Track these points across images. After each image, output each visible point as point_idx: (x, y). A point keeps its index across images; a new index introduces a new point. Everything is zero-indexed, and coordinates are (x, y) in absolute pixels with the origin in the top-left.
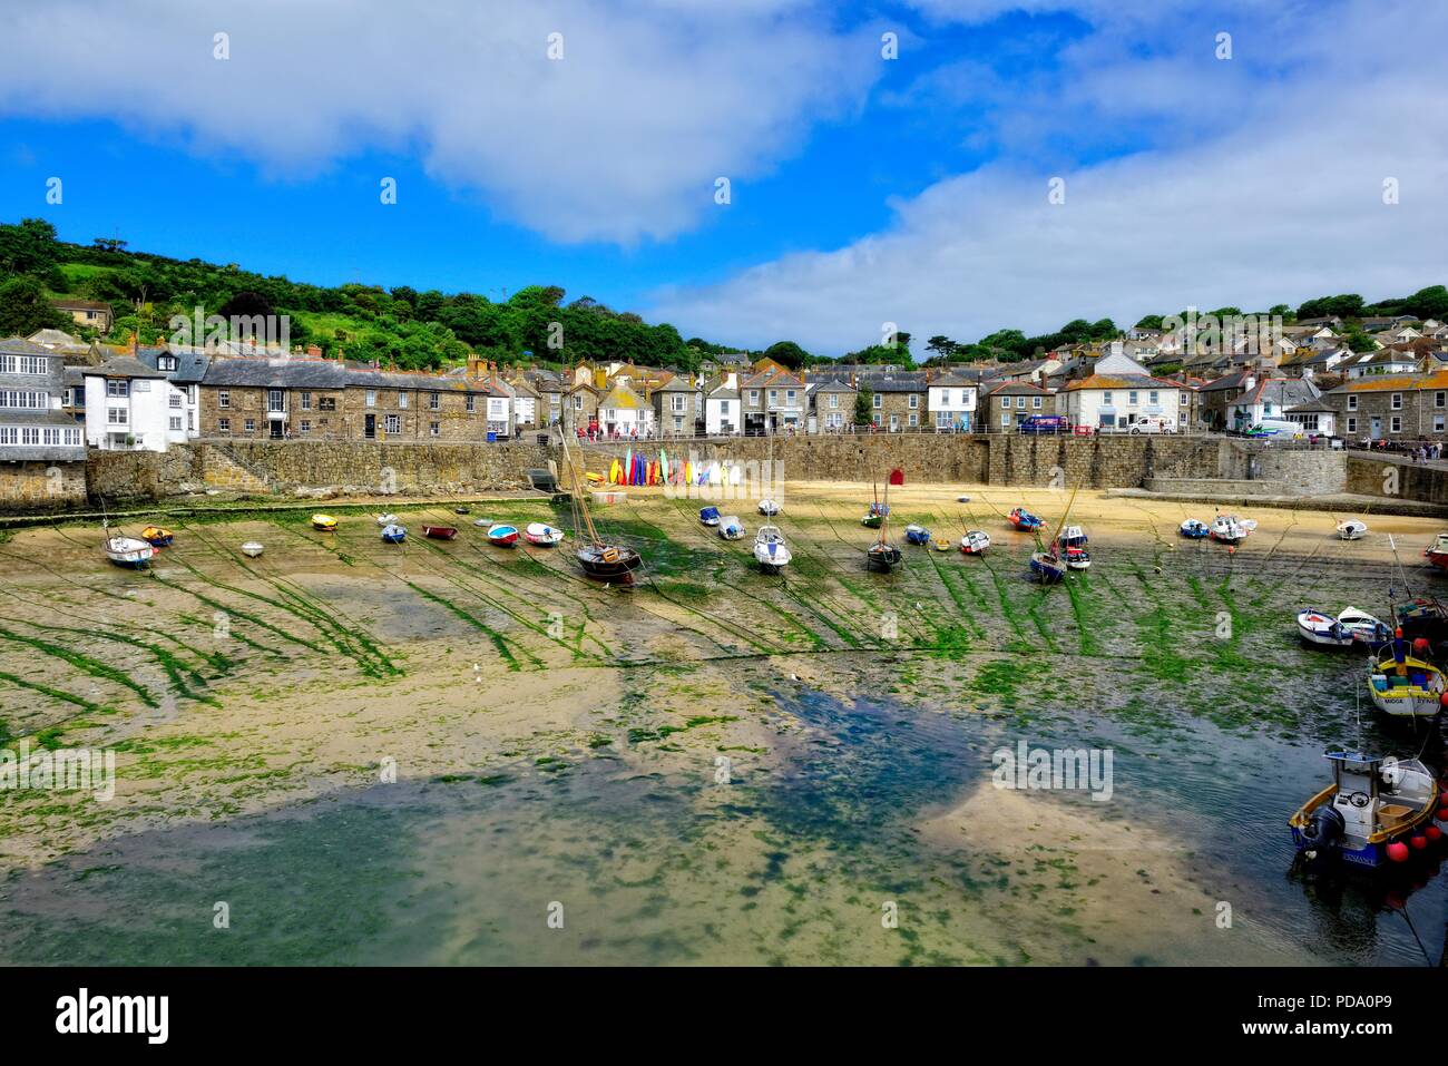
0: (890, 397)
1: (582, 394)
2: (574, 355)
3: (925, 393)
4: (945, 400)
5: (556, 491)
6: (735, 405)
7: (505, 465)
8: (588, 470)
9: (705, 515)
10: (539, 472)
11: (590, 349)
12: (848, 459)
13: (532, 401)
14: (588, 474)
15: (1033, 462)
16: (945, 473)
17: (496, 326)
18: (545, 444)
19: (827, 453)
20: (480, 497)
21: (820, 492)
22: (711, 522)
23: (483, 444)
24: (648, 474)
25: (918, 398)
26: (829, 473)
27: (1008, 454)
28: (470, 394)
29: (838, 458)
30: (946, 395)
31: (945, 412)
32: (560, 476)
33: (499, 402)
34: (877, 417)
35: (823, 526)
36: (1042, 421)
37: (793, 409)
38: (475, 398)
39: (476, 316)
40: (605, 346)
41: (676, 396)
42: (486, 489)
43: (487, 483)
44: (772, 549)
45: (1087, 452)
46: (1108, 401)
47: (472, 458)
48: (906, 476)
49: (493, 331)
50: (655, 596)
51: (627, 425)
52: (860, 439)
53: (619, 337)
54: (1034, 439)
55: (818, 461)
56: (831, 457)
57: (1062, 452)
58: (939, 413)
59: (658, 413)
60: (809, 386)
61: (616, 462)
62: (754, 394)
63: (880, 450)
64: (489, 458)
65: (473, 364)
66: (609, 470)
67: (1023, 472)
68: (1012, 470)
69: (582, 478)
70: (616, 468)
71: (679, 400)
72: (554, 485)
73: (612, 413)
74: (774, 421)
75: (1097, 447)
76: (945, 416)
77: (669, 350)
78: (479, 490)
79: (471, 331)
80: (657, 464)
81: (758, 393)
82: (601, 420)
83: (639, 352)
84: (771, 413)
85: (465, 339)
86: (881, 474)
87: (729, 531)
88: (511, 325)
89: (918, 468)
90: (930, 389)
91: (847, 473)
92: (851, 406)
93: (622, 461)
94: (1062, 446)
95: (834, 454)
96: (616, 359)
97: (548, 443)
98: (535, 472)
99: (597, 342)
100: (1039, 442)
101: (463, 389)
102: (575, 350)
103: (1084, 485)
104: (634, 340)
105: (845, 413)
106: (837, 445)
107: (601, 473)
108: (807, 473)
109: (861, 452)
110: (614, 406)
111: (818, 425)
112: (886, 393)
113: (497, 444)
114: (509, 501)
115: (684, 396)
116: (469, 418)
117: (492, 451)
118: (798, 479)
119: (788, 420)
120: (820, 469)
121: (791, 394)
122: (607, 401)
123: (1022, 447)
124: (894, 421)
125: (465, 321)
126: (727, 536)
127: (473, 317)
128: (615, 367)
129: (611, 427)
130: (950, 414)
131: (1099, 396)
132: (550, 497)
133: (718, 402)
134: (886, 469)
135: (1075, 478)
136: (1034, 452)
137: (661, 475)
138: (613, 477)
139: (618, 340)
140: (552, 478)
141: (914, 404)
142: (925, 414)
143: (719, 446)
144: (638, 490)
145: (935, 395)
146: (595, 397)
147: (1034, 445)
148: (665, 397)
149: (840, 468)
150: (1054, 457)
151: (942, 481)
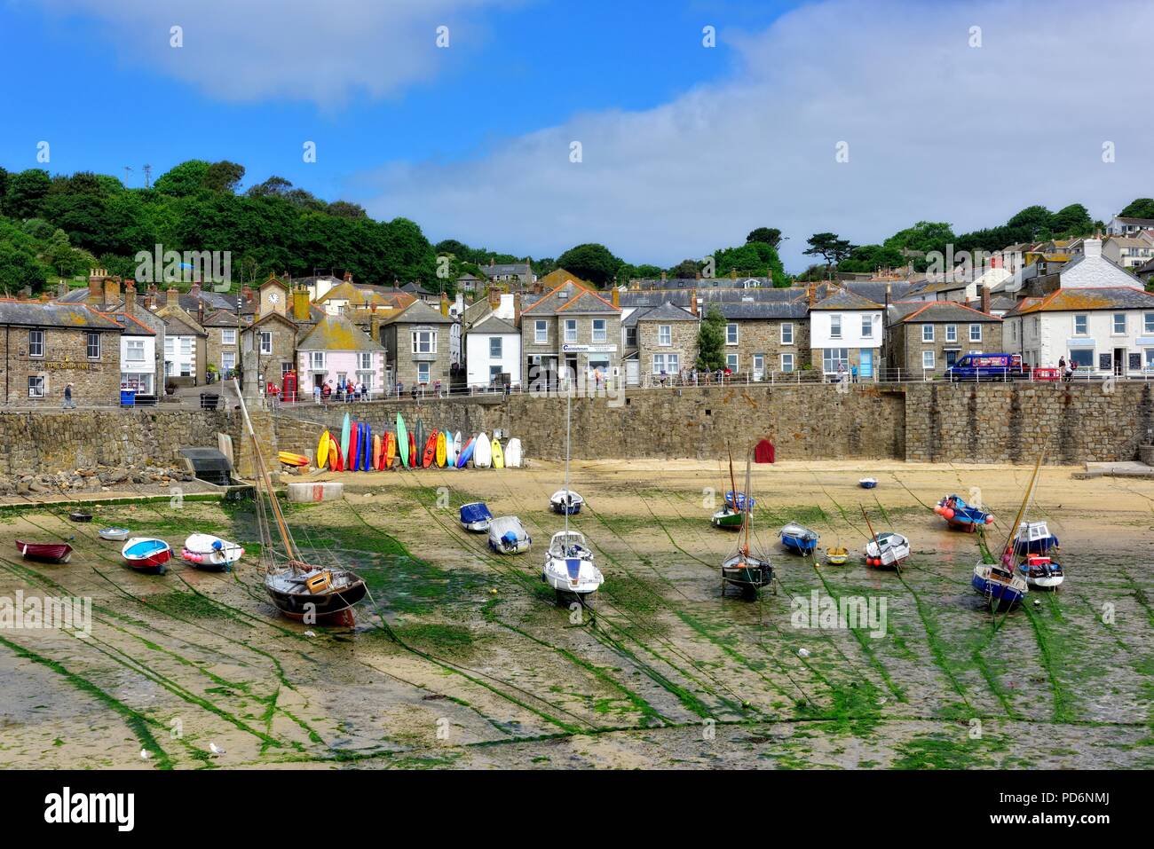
0: (752, 328)
1: (272, 329)
2: (258, 267)
3: (804, 320)
4: (836, 331)
5: (231, 482)
6: (511, 343)
7: (149, 443)
8: (281, 448)
9: (467, 516)
10: (206, 453)
11: (283, 258)
12: (689, 425)
13: (192, 341)
14: (282, 454)
15: (972, 424)
16: (838, 444)
17: (134, 224)
18: (213, 408)
19: (656, 416)
20: (109, 494)
21: (646, 477)
22: (477, 526)
23: (114, 410)
24: (377, 452)
25: (794, 329)
26: (662, 447)
27: (933, 413)
28: (92, 332)
29: (673, 423)
30: (836, 323)
31: (836, 350)
32: (237, 458)
33: (140, 343)
34: (733, 359)
35: (651, 530)
36: (984, 362)
37: (602, 349)
38: (102, 338)
39: (102, 208)
40: (306, 253)
41: (419, 330)
42: (119, 481)
43: (119, 472)
44: (573, 567)
45: (1053, 407)
46: (1082, 329)
47: (95, 433)
48: (778, 450)
49: (130, 232)
50: (388, 646)
51: (342, 375)
52: (706, 393)
53: (329, 239)
54: (973, 389)
55: (642, 428)
56: (661, 422)
57: (1015, 409)
58: (827, 352)
59: (391, 358)
60: (626, 313)
61: (326, 435)
62: (541, 326)
63: (738, 409)
64: (123, 431)
65: (98, 284)
66: (315, 447)
67: (958, 440)
68: (941, 437)
69: (272, 461)
70: (326, 444)
71: (425, 337)
72: (228, 474)
73: (319, 357)
74: (573, 366)
75: (1068, 399)
76: (836, 356)
77: (408, 260)
78: (107, 482)
79: (94, 232)
80: (391, 437)
81: (548, 323)
82: (302, 369)
83: (361, 263)
84: (568, 355)
85: (86, 245)
86: (739, 447)
87: (505, 540)
88: (158, 223)
89: (797, 436)
90: (813, 315)
91: (687, 445)
92: (692, 342)
93: (336, 434)
94: (1015, 400)
95: (666, 416)
96: (325, 274)
97: (219, 407)
98: (198, 453)
99: (294, 247)
100: (980, 394)
101: (83, 323)
102: (260, 261)
103: (1050, 458)
104: (353, 244)
105: (682, 353)
106: (670, 402)
107: (303, 453)
109: (708, 412)
110: (322, 347)
111: (642, 373)
112: (744, 321)
113: (136, 410)
114: (155, 500)
115: (431, 331)
116: (91, 368)
117: (129, 420)
118: (613, 457)
119: (594, 365)
120: (646, 441)
121: (598, 325)
122: (311, 340)
123: (955, 401)
124: (759, 364)
125: (85, 219)
126: (502, 548)
127: (97, 210)
128: (324, 286)
129: (319, 379)
130: (844, 352)
131: (1069, 320)
132: (222, 491)
133: (486, 339)
134: (749, 438)
135: (1035, 448)
136: (972, 409)
137: (398, 454)
138: (322, 459)
139: (328, 245)
140: (224, 462)
141: (787, 338)
142: (805, 353)
143: (487, 406)
144: (360, 478)
145: (820, 324)
146: (292, 335)
147: (973, 397)
148: (402, 333)
149: (677, 439)
150: (1004, 416)
151: (833, 456)
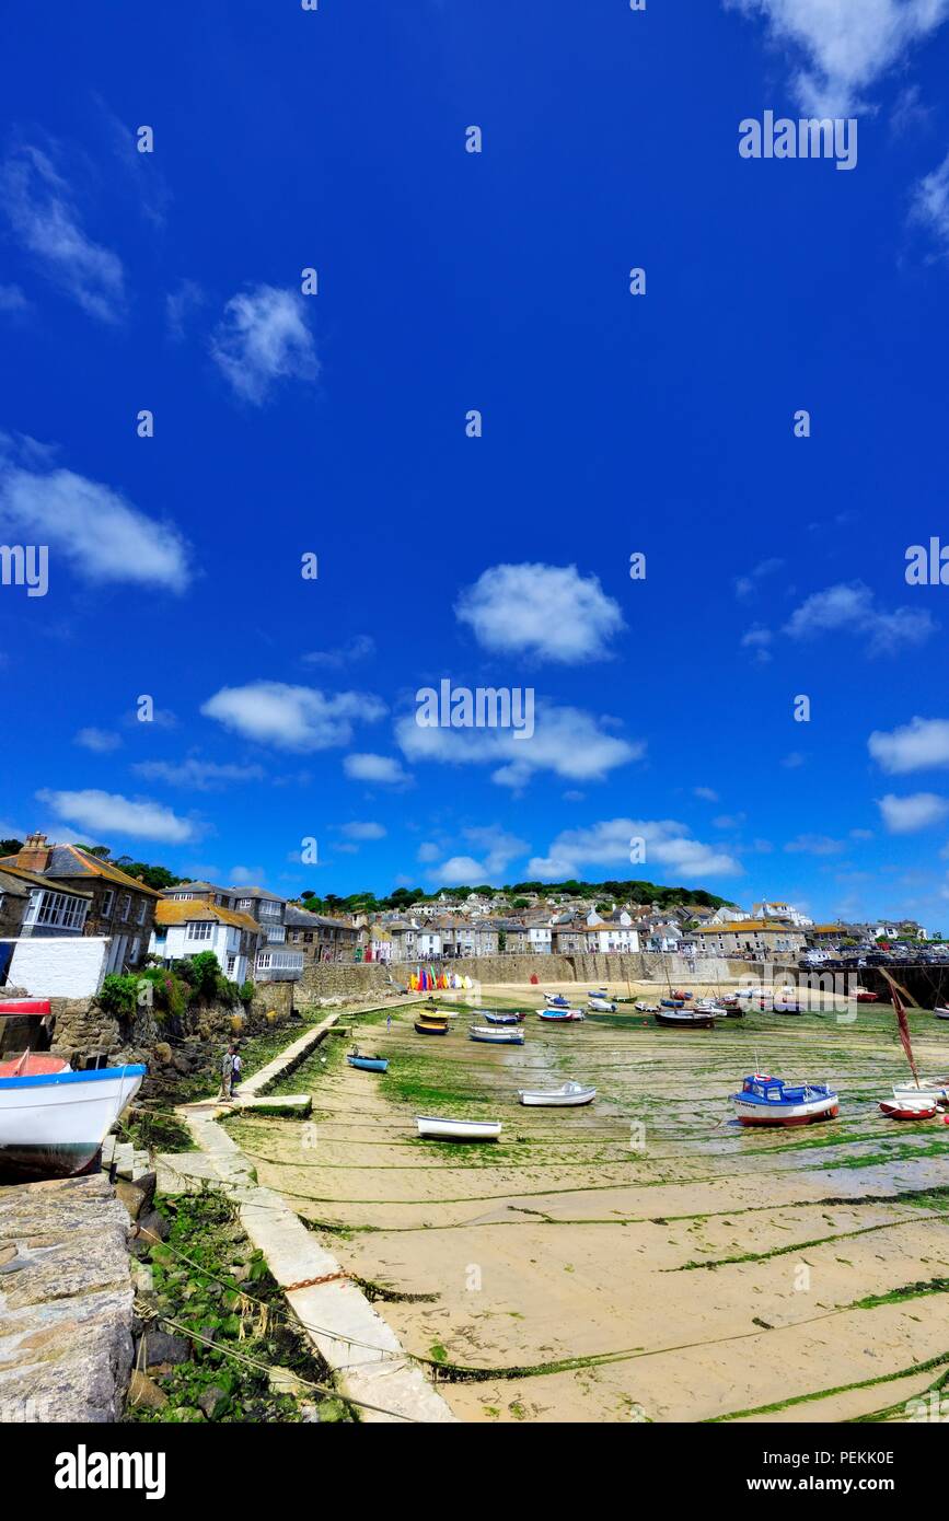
3: (527, 932)
4: (538, 936)
6: (436, 939)
12: (510, 970)
16: (554, 977)
24: (428, 983)
25: (524, 935)
27: (583, 965)
29: (505, 969)
30: (538, 933)
37: (469, 941)
41: (409, 933)
46: (610, 936)
48: (538, 978)
57: (607, 963)
58: (535, 943)
59: (399, 944)
61: (413, 975)
63: (524, 964)
66: (410, 981)
67: (592, 974)
68: (587, 973)
70: (414, 979)
71: (411, 935)
73: (377, 945)
74: (459, 947)
75: (622, 960)
76: (538, 944)
80: (431, 976)
82: (372, 949)
84: (458, 944)
86: (526, 978)
89: (542, 973)
91: (509, 977)
92: (496, 939)
93: (416, 975)
94: (606, 960)
95: (502, 967)
105: (493, 943)
106: (491, 961)
108: (490, 979)
109: (515, 965)
110: (377, 941)
112: (508, 931)
115: (413, 932)
119: (467, 947)
120: (497, 976)
121: (467, 933)
122: (374, 937)
123: (590, 961)
130: (540, 943)
131: (607, 934)
133: (428, 937)
134: (528, 976)
136: (595, 963)
137: (434, 983)
141: (522, 938)
142: (528, 944)
145: (533, 933)
147: (595, 959)
148: (404, 934)
149: (506, 975)
150: (604, 965)
151: (554, 981)
